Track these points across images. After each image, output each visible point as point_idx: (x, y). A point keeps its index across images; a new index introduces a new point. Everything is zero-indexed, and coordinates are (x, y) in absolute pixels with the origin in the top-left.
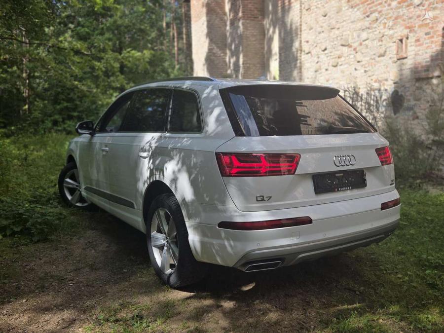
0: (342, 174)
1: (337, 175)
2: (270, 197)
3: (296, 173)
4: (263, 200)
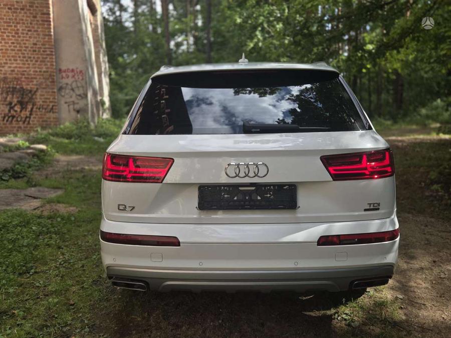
0: (253, 188)
1: (241, 188)
2: (134, 208)
3: (164, 182)
4: (124, 210)
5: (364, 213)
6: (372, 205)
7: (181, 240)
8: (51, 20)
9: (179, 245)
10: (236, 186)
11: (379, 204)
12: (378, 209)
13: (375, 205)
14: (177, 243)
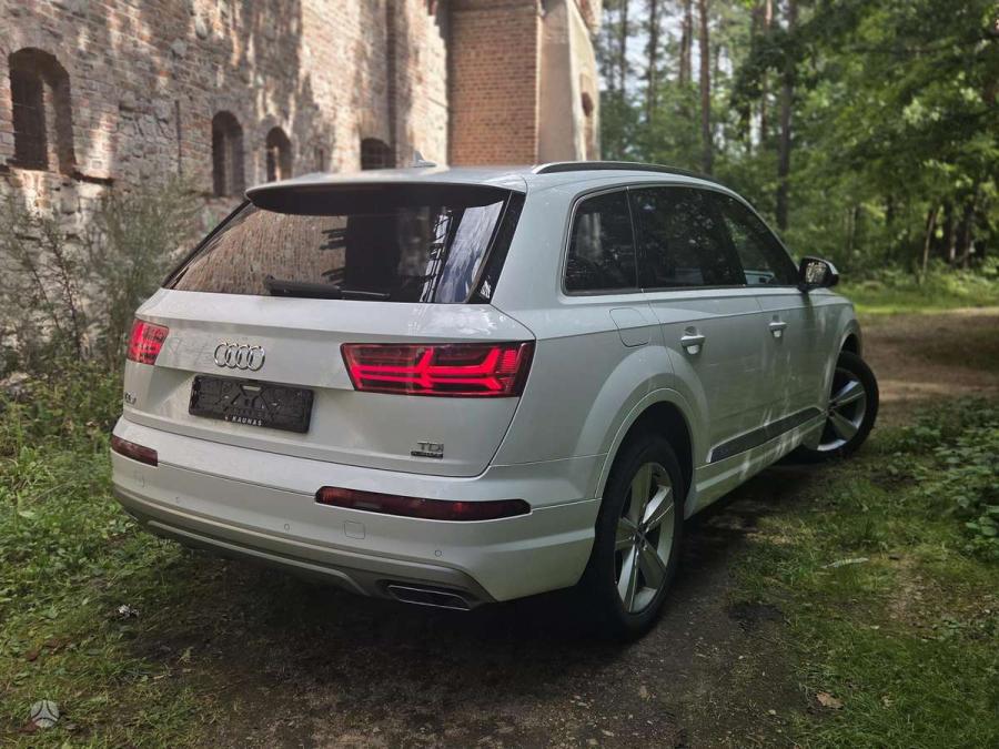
0: (258, 389)
1: (244, 387)
3: (156, 364)
5: (409, 458)
6: (426, 447)
7: (159, 458)
8: (537, 134)
9: (156, 465)
10: (240, 382)
11: (441, 448)
12: (441, 456)
13: (434, 448)
14: (154, 462)
